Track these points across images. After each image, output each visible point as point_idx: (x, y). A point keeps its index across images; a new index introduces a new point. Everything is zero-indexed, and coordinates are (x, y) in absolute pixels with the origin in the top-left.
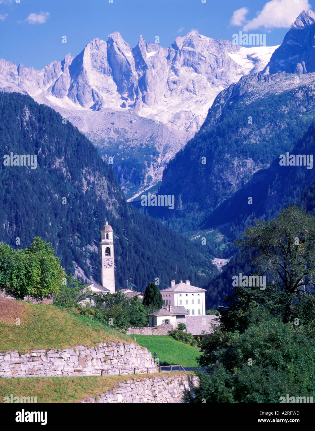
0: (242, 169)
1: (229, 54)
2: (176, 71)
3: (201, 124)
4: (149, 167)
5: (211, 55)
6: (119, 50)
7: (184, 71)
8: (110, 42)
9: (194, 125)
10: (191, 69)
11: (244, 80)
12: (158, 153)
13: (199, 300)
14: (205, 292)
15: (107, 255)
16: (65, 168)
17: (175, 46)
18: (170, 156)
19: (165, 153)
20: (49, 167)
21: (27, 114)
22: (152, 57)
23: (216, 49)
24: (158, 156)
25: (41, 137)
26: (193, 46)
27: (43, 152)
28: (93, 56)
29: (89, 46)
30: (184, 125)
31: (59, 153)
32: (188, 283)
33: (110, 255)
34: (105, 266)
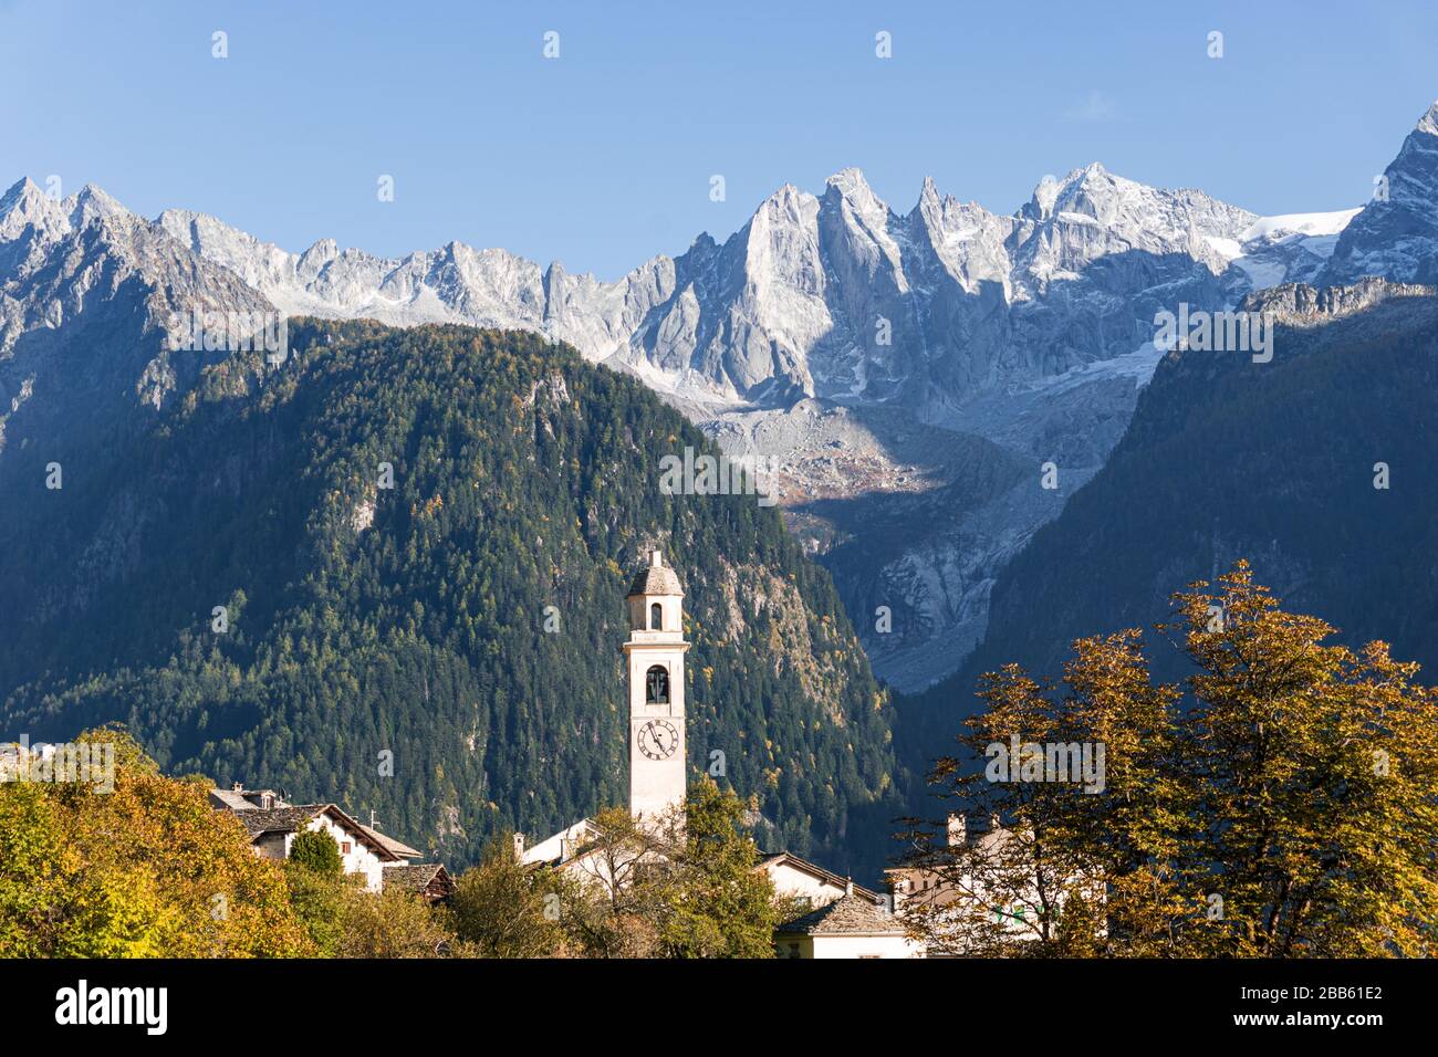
5: (1147, 238)
6: (859, 222)
8: (830, 200)
15: (650, 698)
22: (963, 244)
23: (1163, 219)
26: (1091, 211)
28: (777, 239)
29: (765, 211)
33: (667, 699)
34: (643, 747)
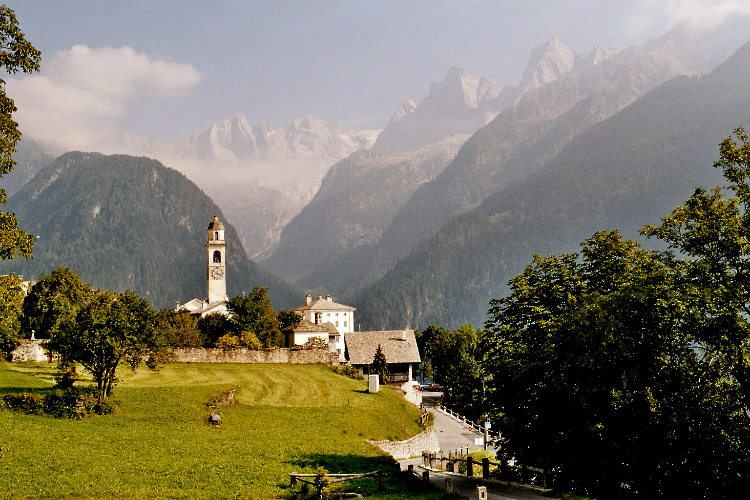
0: (352, 232)
1: (341, 136)
2: (294, 149)
3: (315, 193)
4: (268, 230)
5: (325, 136)
6: (243, 128)
7: (300, 148)
8: (235, 122)
9: (309, 195)
10: (307, 147)
11: (354, 156)
12: (276, 218)
13: (345, 323)
14: (354, 311)
15: (215, 260)
16: (190, 226)
17: (292, 127)
18: (287, 221)
19: (282, 218)
20: (175, 225)
21: (155, 176)
22: (272, 136)
23: (329, 131)
24: (276, 221)
25: (167, 198)
26: (309, 127)
27: (170, 211)
28: (219, 133)
29: (216, 124)
30: (300, 194)
31: (184, 212)
32: (330, 300)
33: (220, 261)
34: (212, 276)
